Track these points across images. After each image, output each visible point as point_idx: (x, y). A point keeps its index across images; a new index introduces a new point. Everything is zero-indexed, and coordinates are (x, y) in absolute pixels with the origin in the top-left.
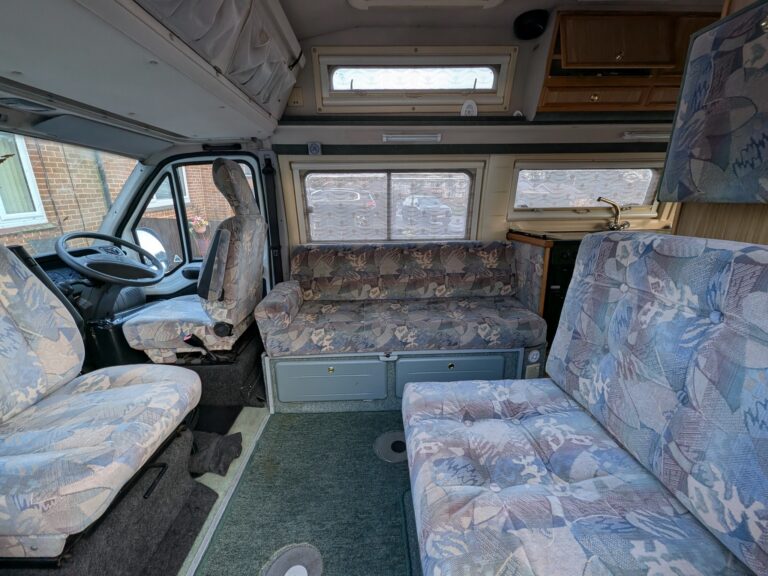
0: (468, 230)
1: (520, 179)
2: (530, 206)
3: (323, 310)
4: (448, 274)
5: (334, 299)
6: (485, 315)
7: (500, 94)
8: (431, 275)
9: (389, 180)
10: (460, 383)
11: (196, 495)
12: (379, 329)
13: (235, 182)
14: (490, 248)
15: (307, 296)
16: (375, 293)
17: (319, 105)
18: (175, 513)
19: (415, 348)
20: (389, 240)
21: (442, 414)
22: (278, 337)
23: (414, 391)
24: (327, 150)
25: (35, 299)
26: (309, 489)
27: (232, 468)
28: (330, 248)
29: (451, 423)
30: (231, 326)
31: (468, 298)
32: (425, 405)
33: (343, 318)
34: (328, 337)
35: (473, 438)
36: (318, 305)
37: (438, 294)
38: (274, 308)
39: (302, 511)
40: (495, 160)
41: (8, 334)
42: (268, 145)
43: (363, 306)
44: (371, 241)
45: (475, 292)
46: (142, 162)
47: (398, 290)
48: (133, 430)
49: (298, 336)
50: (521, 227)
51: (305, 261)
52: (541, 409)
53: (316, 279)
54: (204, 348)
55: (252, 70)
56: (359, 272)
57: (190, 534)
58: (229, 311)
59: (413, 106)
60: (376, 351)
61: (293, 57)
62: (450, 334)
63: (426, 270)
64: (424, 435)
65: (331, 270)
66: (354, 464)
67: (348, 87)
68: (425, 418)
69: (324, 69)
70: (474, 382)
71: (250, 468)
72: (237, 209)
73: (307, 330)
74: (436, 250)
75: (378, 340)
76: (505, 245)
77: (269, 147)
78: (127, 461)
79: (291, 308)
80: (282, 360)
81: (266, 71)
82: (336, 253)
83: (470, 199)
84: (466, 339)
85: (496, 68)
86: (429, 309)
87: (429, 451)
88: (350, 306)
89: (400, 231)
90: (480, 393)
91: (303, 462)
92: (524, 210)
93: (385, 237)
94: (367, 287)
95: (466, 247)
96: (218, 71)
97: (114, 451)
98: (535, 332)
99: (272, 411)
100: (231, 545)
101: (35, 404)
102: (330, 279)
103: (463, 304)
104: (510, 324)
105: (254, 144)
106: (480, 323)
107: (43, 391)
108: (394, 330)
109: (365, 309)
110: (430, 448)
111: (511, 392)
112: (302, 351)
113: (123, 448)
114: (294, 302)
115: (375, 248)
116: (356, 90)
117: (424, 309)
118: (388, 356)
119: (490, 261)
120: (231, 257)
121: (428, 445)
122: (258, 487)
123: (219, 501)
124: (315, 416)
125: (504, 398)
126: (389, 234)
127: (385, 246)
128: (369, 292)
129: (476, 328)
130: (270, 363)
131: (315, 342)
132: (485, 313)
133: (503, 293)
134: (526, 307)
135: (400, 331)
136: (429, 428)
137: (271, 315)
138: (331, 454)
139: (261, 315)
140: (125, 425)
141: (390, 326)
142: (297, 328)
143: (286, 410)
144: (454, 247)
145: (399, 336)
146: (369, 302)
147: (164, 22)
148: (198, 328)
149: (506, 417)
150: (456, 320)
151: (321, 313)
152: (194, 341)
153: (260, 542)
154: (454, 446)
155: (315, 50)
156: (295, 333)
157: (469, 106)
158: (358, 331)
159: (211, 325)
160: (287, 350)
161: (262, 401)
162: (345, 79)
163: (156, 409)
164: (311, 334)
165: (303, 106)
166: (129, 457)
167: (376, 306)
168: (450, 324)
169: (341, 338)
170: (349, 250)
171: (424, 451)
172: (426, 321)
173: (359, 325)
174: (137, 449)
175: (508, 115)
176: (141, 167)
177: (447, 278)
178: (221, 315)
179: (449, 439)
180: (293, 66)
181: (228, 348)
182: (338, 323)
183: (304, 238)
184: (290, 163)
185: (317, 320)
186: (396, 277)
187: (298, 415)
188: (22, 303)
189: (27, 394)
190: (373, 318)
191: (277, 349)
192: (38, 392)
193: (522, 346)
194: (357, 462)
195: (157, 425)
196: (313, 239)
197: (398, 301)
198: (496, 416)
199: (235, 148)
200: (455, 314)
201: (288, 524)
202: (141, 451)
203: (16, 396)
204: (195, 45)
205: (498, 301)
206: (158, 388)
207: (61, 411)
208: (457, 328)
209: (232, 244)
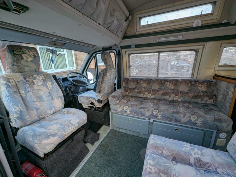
0: (193, 74)
1: (224, 51)
2: (228, 64)
3: (131, 99)
4: (180, 92)
5: (135, 96)
6: (195, 111)
7: (215, 14)
8: (173, 91)
9: (159, 55)
10: (175, 141)
11: (84, 149)
12: (147, 109)
13: (107, 58)
14: (203, 82)
15: (127, 94)
16: (149, 96)
17: (135, 32)
18: (77, 153)
19: (161, 119)
20: (157, 77)
21: (162, 154)
22: (114, 106)
23: (153, 139)
24: (137, 46)
25: (55, 89)
26: (115, 159)
27: (95, 144)
28: (135, 79)
29: (165, 160)
30: (102, 101)
31: (189, 102)
32: (156, 147)
33: (136, 103)
34: (129, 109)
35: (174, 173)
36: (129, 97)
37: (175, 99)
38: (114, 97)
39: (111, 166)
40: (209, 44)
41: (49, 96)
42: (119, 46)
43: (144, 99)
44: (151, 77)
45: (193, 100)
46: (89, 54)
47: (158, 96)
48: (64, 128)
49: (120, 107)
50: (222, 74)
51: (127, 83)
52: (219, 170)
53: (130, 89)
54: (95, 106)
55: (111, 22)
56: (144, 88)
57: (79, 161)
58: (101, 96)
59: (171, 26)
60: (145, 117)
61: (127, 17)
62: (177, 117)
63: (170, 89)
64: (150, 161)
65: (135, 86)
66: (131, 156)
67: (146, 24)
68: (154, 153)
69: (138, 19)
70: (182, 142)
71: (100, 145)
72: (106, 66)
73: (123, 105)
74: (176, 82)
75: (146, 113)
76: (212, 82)
77: (120, 47)
78: (59, 137)
79: (119, 97)
80: (115, 114)
81: (116, 22)
82: (137, 81)
83: (194, 61)
84: (184, 120)
85: (214, 3)
86: (169, 105)
87: (150, 171)
88: (139, 99)
89: (162, 74)
90: (184, 149)
91: (116, 149)
92: (226, 66)
93: (156, 76)
94: (146, 93)
95: (190, 81)
96: (99, 24)
97: (57, 134)
98: (225, 125)
99: (111, 129)
100: (89, 168)
101: (53, 114)
102: (134, 89)
103: (185, 105)
104: (210, 118)
105: (115, 47)
106: (192, 115)
107: (54, 111)
108: (153, 111)
109: (145, 101)
110: (151, 169)
111: (202, 154)
112: (121, 112)
113: (59, 133)
114: (121, 95)
115: (151, 79)
116: (149, 24)
117: (168, 104)
118: (150, 120)
119: (203, 88)
120: (103, 80)
121: (151, 167)
122: (101, 152)
123: (89, 153)
124: (123, 134)
125: (197, 156)
126: (158, 75)
127: (155, 79)
128: (147, 95)
129: (190, 117)
130: (112, 114)
131: (125, 110)
132: (196, 111)
133: (208, 102)
134: (220, 111)
135: (155, 112)
136: (154, 159)
137: (113, 99)
138: (125, 149)
139: (110, 99)
140: (63, 126)
141: (151, 109)
142: (120, 104)
143: (115, 129)
144: (185, 81)
145: (154, 113)
146: (147, 99)
147: (80, 11)
148: (94, 100)
149: (196, 167)
150: (181, 111)
151: (130, 100)
152: (92, 103)
153: (96, 172)
154: (163, 173)
155: (135, 13)
156: (119, 106)
157: (198, 22)
158: (139, 109)
159: (97, 99)
160: (116, 111)
161: (108, 125)
162: (145, 21)
163: (71, 123)
164: (124, 107)
165: (131, 32)
166: (60, 136)
167: (149, 100)
168: (178, 113)
169: (133, 110)
170: (142, 80)
171: (148, 169)
172: (167, 109)
173: (140, 106)
174: (63, 134)
175: (220, 23)
176: (88, 55)
177: (180, 93)
178: (99, 97)
179: (162, 168)
180: (127, 20)
181: (101, 107)
182: (134, 105)
183: (128, 75)
184: (126, 51)
185: (127, 102)
186: (158, 91)
187: (118, 132)
188: (52, 89)
189: (51, 112)
190: (146, 105)
191: (113, 110)
192: (53, 111)
193: (216, 129)
194: (133, 155)
195: (70, 128)
196: (131, 76)
197: (158, 100)
198: (190, 164)
199: (110, 48)
200: (181, 108)
201: (105, 169)
202: (64, 135)
203: (48, 112)
204: (91, 17)
205: (205, 106)
206: (75, 117)
207: (55, 118)
208: (181, 115)
209: (103, 76)
